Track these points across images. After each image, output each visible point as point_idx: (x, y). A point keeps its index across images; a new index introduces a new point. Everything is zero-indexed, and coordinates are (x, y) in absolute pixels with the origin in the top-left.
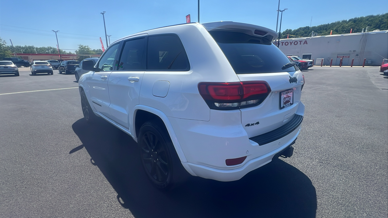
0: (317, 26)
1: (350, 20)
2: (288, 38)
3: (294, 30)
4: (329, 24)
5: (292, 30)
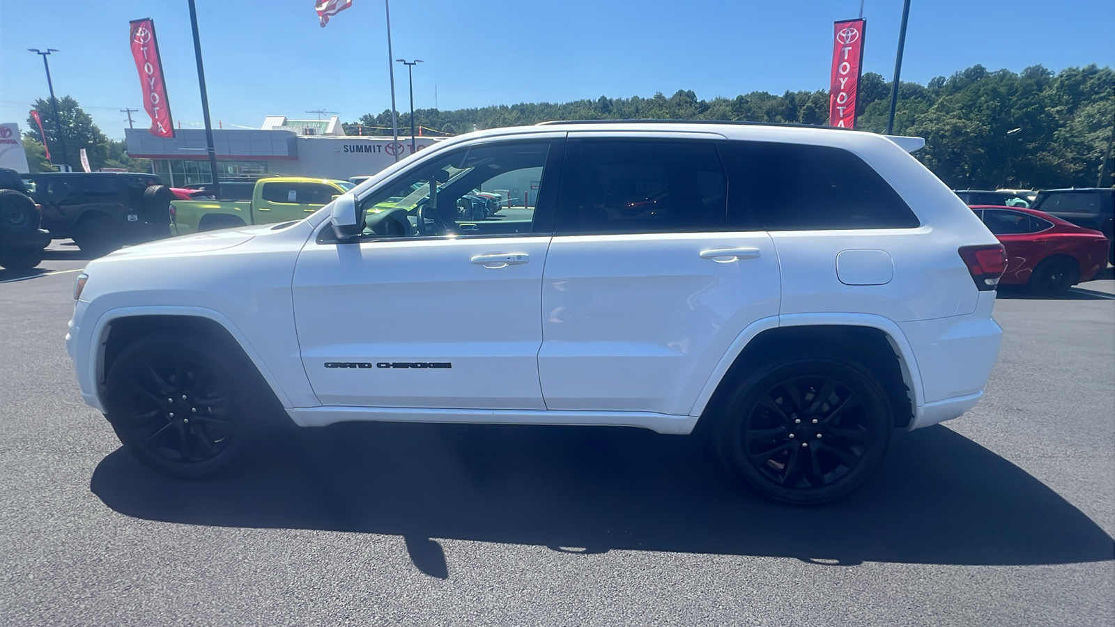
0: (453, 110)
1: (514, 107)
2: (420, 134)
3: (405, 114)
4: (477, 109)
5: (400, 115)
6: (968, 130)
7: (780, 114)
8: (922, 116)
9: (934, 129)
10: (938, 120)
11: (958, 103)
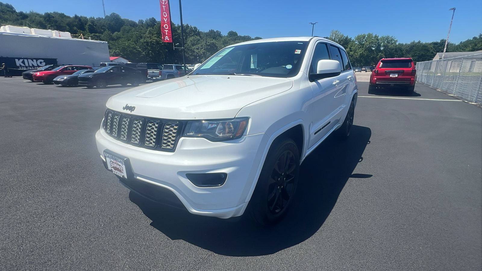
6: (161, 42)
7: (76, 27)
8: (144, 35)
9: (150, 41)
10: (150, 37)
11: (155, 31)
